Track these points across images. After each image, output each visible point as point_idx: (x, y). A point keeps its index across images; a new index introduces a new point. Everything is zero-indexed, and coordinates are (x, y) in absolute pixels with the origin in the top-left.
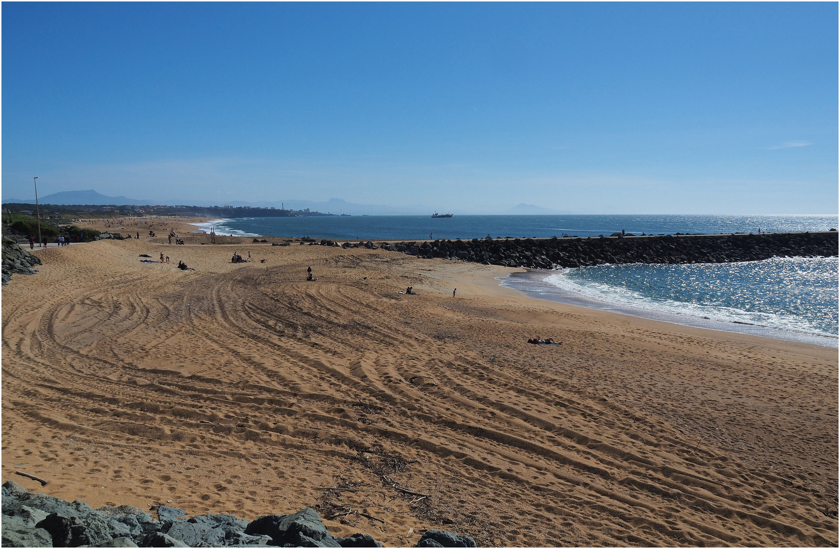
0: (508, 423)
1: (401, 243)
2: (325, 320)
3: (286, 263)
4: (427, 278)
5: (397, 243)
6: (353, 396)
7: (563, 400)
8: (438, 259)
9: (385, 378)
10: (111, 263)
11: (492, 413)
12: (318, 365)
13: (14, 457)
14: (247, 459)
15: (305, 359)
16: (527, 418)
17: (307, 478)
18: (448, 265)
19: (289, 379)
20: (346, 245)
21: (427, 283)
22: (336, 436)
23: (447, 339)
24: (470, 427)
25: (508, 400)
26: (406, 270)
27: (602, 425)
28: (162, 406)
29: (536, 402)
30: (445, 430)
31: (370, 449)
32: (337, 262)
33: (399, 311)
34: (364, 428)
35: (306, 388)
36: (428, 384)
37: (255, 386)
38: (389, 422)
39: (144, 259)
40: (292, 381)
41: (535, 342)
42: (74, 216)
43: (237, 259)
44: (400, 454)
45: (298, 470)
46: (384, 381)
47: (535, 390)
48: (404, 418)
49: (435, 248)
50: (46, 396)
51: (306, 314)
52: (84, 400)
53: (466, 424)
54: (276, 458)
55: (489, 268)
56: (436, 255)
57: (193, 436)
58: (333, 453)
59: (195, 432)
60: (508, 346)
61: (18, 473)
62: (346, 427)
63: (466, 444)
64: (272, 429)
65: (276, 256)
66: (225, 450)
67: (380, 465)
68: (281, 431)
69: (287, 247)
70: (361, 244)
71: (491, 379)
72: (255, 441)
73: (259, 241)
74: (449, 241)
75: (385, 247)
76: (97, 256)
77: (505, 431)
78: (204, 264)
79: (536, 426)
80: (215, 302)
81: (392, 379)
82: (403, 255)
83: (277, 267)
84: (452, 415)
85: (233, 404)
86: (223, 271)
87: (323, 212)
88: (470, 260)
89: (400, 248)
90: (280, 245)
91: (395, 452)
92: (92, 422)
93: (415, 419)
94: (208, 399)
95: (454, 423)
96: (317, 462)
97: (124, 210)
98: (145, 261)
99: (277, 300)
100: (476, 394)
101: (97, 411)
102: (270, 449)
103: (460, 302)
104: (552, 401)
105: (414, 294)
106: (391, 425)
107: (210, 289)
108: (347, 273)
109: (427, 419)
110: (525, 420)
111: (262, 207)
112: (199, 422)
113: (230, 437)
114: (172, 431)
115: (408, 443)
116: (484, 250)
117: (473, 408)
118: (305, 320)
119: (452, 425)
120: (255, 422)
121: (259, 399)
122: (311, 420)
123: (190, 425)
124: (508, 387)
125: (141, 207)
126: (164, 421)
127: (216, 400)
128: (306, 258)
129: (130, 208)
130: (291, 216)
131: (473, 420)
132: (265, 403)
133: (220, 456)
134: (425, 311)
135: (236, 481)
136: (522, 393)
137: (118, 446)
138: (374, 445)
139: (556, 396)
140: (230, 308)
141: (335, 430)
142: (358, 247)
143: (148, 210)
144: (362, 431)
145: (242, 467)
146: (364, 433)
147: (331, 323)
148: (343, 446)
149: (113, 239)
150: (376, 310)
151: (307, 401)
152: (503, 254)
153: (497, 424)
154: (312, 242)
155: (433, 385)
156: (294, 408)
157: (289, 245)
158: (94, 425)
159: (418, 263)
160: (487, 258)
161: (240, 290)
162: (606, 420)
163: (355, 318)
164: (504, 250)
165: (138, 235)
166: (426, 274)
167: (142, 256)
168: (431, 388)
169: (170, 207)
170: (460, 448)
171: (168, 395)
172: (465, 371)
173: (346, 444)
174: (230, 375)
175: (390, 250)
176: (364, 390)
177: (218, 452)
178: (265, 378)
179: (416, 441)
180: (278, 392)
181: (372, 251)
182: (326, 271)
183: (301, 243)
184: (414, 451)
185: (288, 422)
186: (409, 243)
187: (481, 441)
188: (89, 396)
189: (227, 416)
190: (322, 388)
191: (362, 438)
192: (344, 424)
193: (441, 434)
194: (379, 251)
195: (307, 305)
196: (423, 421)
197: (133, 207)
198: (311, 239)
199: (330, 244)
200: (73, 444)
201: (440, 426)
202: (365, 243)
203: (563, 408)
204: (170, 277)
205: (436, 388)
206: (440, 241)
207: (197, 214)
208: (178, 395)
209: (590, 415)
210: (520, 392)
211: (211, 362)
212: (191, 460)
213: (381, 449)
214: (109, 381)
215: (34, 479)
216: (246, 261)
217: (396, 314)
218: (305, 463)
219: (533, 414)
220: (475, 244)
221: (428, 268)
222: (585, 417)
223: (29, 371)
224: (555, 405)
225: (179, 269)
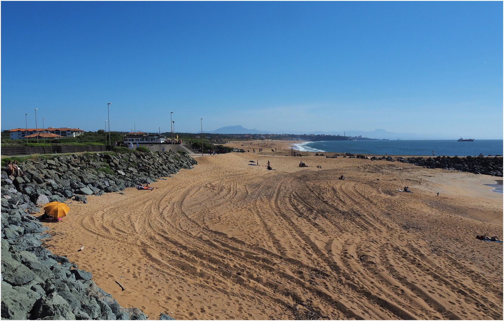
0: (411, 300)
1: (412, 158)
2: (334, 207)
3: (331, 168)
4: (426, 181)
5: (409, 158)
6: (316, 264)
7: (465, 289)
8: (439, 169)
9: (344, 253)
10: (232, 165)
11: (402, 291)
12: (307, 239)
13: (121, 273)
14: (228, 296)
15: (301, 234)
16: (428, 300)
17: (253, 314)
18: (446, 173)
19: (283, 247)
20: (374, 158)
21: (424, 184)
22: (287, 290)
23: (411, 229)
24: (379, 299)
25: (421, 282)
26: (412, 175)
27: (489, 315)
28: (205, 254)
29: (444, 287)
30: (362, 299)
31: (303, 303)
32: (365, 168)
33: (387, 204)
34: (308, 288)
35: (289, 254)
36: (370, 262)
37: (261, 249)
38: (327, 285)
39: (251, 163)
40: (284, 248)
41: (481, 238)
42: (229, 140)
43: (302, 165)
44: (320, 310)
45: (252, 309)
46: (342, 255)
47: (447, 277)
48: (339, 284)
49: (437, 162)
50: (158, 241)
51: (325, 202)
52: (172, 245)
53: (378, 296)
54: (244, 298)
55: (478, 177)
56: (438, 166)
57: (209, 275)
58: (279, 301)
59: (213, 273)
60: (457, 240)
61: (116, 282)
62: (298, 285)
63: (370, 311)
64: (255, 278)
65: (327, 164)
66: (221, 288)
67: (303, 315)
68: (259, 280)
69: (335, 159)
70: (384, 158)
71: (419, 264)
72: (241, 285)
73: (319, 155)
74: (448, 158)
75: (400, 160)
76: (226, 161)
77: (404, 306)
78: (283, 167)
79: (431, 307)
80: (276, 190)
81: (347, 255)
82: (413, 165)
83: (325, 171)
84: (372, 287)
85: (243, 258)
86: (292, 172)
87: (370, 138)
88: (464, 170)
89: (411, 161)
90: (331, 157)
91: (318, 308)
92: (168, 259)
93: (347, 286)
94: (232, 253)
95: (370, 294)
96: (266, 305)
97: (255, 137)
98: (251, 164)
99: (312, 191)
100: (399, 274)
101: (174, 253)
102: (245, 292)
103: (443, 200)
104: (456, 289)
105: (409, 192)
106: (327, 288)
107: (279, 181)
108: (367, 176)
109: (354, 288)
110: (426, 301)
111: (332, 134)
112: (217, 267)
113: (228, 280)
114: (201, 270)
115: (331, 303)
116: (476, 164)
117: (391, 285)
118: (322, 206)
119: (368, 295)
120: (248, 272)
121: (258, 257)
122: (280, 277)
123: (212, 269)
124: (429, 272)
125: (264, 135)
126: (201, 264)
127: (235, 255)
128: (345, 166)
129: (258, 136)
130: (350, 140)
131: (385, 293)
132: (261, 261)
133: (215, 291)
134: (407, 205)
135: (214, 308)
136: (437, 278)
137: (170, 275)
138: (308, 301)
139: (462, 285)
140: (282, 195)
141: (289, 286)
142: (381, 160)
143: (267, 136)
144: (307, 289)
145: (222, 300)
146: (308, 291)
147: (337, 209)
148: (289, 298)
149: (240, 152)
150: (372, 202)
151: (286, 263)
152: (492, 167)
153: (402, 300)
154: (351, 156)
155: (373, 263)
156: (275, 267)
157: (336, 157)
158: (168, 261)
159: (423, 171)
160: (478, 170)
161: (295, 183)
162: (494, 312)
163: (354, 208)
164: (493, 165)
165: (254, 150)
166: (425, 179)
167: (250, 161)
168: (370, 265)
169: (279, 135)
170: (363, 314)
171: (214, 248)
172: (405, 256)
173: (291, 296)
174: (252, 240)
175: (404, 162)
176: (326, 260)
177: (216, 288)
178: (271, 244)
179: (336, 302)
180: (273, 255)
181: (390, 163)
182: (354, 174)
183: (344, 157)
184: (331, 309)
185: (265, 275)
186: (418, 158)
187: (383, 311)
188: (175, 243)
189: (235, 266)
190: (299, 255)
191: (304, 294)
192: (298, 282)
193: (356, 301)
194: (396, 163)
195: (329, 195)
196: (350, 289)
197: (260, 135)
198: (352, 154)
199: (362, 157)
200: (151, 270)
201: (360, 295)
202: (386, 157)
203: (463, 296)
204: (260, 174)
205: (374, 265)
206: (441, 157)
207: (294, 139)
208: (218, 249)
209: (482, 306)
210: (436, 277)
211: (248, 230)
212: (200, 290)
213: (310, 304)
214: (190, 235)
215: (121, 286)
216: (307, 166)
217: (384, 207)
218: (259, 304)
219: (434, 297)
220: (469, 160)
221: (429, 175)
222: (478, 307)
223: (159, 225)
224: (458, 292)
225: (268, 170)
